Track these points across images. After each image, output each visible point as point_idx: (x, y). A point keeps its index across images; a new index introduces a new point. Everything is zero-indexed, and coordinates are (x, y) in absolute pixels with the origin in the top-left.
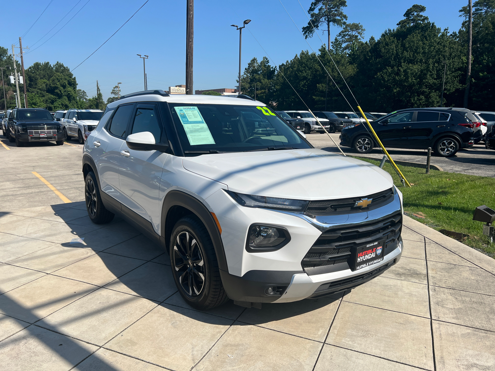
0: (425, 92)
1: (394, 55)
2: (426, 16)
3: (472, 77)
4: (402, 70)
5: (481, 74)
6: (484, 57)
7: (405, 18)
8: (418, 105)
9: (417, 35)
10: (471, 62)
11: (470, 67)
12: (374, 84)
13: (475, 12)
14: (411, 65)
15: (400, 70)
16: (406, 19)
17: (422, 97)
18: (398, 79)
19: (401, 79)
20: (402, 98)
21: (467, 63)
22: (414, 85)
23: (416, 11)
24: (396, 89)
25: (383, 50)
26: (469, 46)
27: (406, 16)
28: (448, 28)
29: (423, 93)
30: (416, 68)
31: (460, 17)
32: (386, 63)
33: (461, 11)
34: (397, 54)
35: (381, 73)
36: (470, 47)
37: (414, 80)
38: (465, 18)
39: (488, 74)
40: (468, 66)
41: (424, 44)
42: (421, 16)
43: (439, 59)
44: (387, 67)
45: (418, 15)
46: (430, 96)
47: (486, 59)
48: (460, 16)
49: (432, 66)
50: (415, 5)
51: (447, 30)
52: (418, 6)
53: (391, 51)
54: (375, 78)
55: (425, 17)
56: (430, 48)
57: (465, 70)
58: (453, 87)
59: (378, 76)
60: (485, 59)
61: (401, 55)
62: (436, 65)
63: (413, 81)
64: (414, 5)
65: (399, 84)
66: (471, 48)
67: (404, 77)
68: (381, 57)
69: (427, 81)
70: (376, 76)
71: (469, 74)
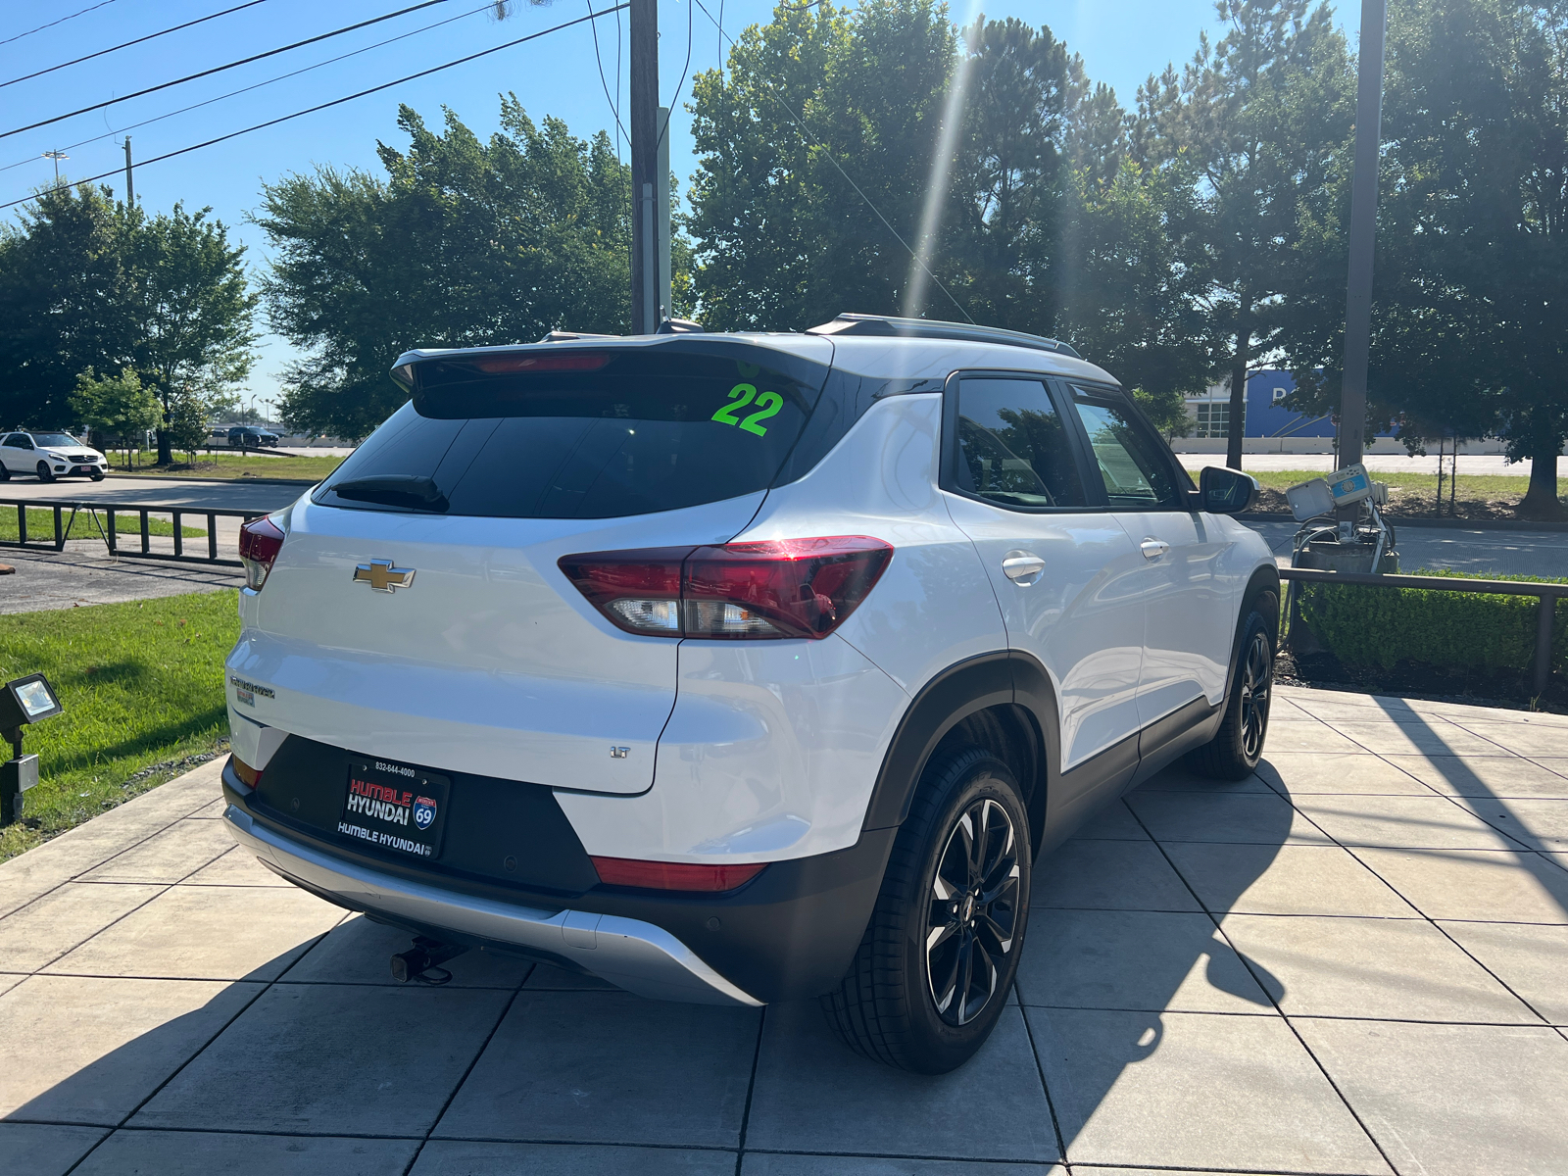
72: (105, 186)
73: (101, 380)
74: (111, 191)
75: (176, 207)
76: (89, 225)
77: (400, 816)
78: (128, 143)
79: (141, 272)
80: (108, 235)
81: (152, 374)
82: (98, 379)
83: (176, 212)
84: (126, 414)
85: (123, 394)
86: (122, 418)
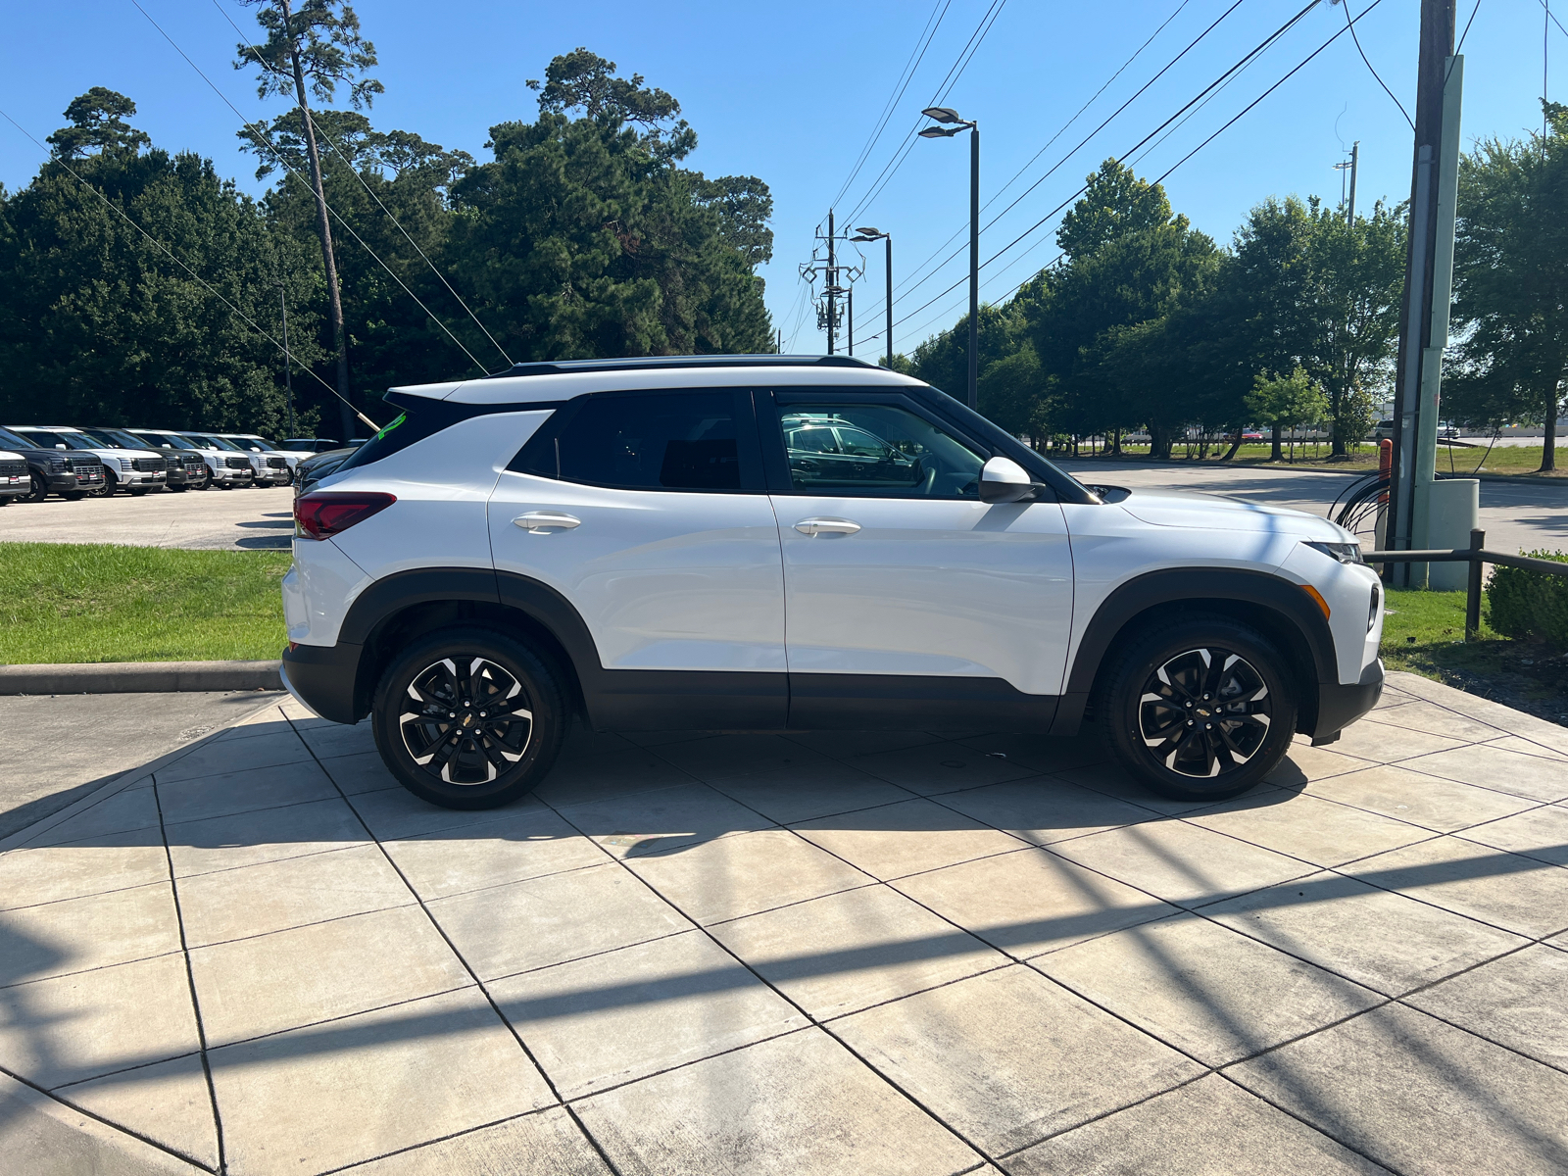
0: (229, 366)
1: (110, 244)
2: (142, 132)
3: (347, 331)
4: (149, 294)
5: (371, 325)
6: (367, 279)
7: (71, 124)
8: (214, 406)
9: (172, 191)
10: (337, 289)
11: (338, 301)
12: (51, 331)
13: (282, 144)
14: (174, 281)
15: (141, 294)
16: (77, 127)
17: (224, 381)
18: (142, 320)
19: (150, 321)
20: (161, 384)
21: (330, 291)
22: (192, 344)
23: (108, 110)
24: (137, 352)
25: (62, 220)
26: (324, 245)
27: (73, 118)
28: (233, 181)
29: (224, 369)
30: (192, 291)
31: (243, 151)
32: (86, 267)
33: (242, 135)
34: (118, 239)
35: (72, 296)
36: (328, 246)
37: (195, 327)
38: (257, 157)
39: (388, 324)
40: (333, 298)
41: (199, 220)
42: (126, 128)
43: (255, 270)
44: (95, 282)
45: (114, 123)
46: (246, 380)
47: (374, 283)
48: (242, 149)
49: (241, 291)
50: (98, 88)
51: (233, 186)
52: (109, 94)
53: (94, 228)
54: (54, 311)
55: (138, 132)
56: (219, 235)
57: (328, 308)
58: (306, 354)
59: (63, 307)
60: (373, 285)
61: (132, 247)
62: (251, 288)
63: (192, 332)
64: (95, 86)
65: (147, 337)
66: (330, 250)
67: (159, 316)
68: (60, 243)
69: (233, 336)
70: (55, 308)
71: (340, 322)
72: (1313, 197)
73: (1274, 380)
74: (1318, 200)
75: (1377, 204)
76: (1288, 238)
78: (1355, 149)
79: (1330, 274)
80: (1305, 244)
81: (1326, 370)
82: (1272, 379)
83: (1376, 209)
84: (1290, 410)
85: (1291, 391)
86: (1286, 413)
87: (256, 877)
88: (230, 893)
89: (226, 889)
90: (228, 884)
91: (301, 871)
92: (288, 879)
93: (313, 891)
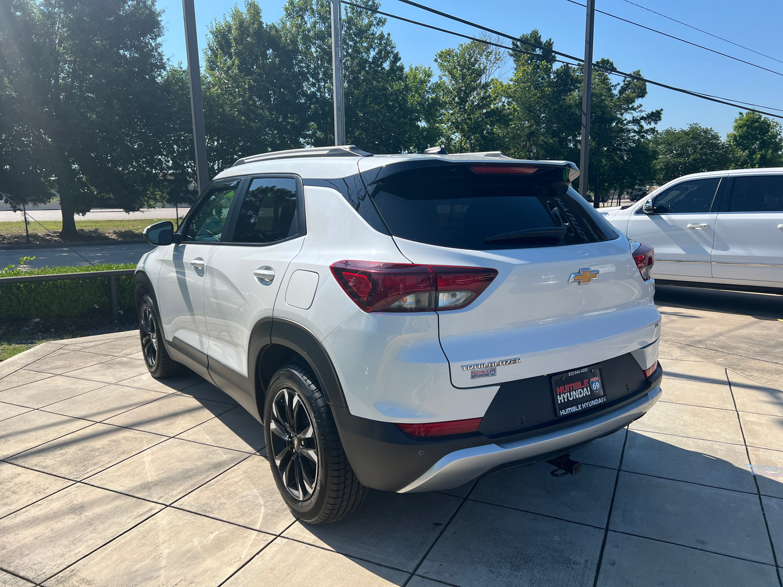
77: (586, 392)
87: (700, 431)
88: (715, 428)
89: (717, 431)
90: (715, 433)
91: (676, 427)
92: (684, 425)
93: (676, 416)
